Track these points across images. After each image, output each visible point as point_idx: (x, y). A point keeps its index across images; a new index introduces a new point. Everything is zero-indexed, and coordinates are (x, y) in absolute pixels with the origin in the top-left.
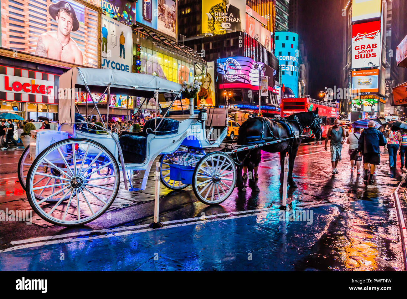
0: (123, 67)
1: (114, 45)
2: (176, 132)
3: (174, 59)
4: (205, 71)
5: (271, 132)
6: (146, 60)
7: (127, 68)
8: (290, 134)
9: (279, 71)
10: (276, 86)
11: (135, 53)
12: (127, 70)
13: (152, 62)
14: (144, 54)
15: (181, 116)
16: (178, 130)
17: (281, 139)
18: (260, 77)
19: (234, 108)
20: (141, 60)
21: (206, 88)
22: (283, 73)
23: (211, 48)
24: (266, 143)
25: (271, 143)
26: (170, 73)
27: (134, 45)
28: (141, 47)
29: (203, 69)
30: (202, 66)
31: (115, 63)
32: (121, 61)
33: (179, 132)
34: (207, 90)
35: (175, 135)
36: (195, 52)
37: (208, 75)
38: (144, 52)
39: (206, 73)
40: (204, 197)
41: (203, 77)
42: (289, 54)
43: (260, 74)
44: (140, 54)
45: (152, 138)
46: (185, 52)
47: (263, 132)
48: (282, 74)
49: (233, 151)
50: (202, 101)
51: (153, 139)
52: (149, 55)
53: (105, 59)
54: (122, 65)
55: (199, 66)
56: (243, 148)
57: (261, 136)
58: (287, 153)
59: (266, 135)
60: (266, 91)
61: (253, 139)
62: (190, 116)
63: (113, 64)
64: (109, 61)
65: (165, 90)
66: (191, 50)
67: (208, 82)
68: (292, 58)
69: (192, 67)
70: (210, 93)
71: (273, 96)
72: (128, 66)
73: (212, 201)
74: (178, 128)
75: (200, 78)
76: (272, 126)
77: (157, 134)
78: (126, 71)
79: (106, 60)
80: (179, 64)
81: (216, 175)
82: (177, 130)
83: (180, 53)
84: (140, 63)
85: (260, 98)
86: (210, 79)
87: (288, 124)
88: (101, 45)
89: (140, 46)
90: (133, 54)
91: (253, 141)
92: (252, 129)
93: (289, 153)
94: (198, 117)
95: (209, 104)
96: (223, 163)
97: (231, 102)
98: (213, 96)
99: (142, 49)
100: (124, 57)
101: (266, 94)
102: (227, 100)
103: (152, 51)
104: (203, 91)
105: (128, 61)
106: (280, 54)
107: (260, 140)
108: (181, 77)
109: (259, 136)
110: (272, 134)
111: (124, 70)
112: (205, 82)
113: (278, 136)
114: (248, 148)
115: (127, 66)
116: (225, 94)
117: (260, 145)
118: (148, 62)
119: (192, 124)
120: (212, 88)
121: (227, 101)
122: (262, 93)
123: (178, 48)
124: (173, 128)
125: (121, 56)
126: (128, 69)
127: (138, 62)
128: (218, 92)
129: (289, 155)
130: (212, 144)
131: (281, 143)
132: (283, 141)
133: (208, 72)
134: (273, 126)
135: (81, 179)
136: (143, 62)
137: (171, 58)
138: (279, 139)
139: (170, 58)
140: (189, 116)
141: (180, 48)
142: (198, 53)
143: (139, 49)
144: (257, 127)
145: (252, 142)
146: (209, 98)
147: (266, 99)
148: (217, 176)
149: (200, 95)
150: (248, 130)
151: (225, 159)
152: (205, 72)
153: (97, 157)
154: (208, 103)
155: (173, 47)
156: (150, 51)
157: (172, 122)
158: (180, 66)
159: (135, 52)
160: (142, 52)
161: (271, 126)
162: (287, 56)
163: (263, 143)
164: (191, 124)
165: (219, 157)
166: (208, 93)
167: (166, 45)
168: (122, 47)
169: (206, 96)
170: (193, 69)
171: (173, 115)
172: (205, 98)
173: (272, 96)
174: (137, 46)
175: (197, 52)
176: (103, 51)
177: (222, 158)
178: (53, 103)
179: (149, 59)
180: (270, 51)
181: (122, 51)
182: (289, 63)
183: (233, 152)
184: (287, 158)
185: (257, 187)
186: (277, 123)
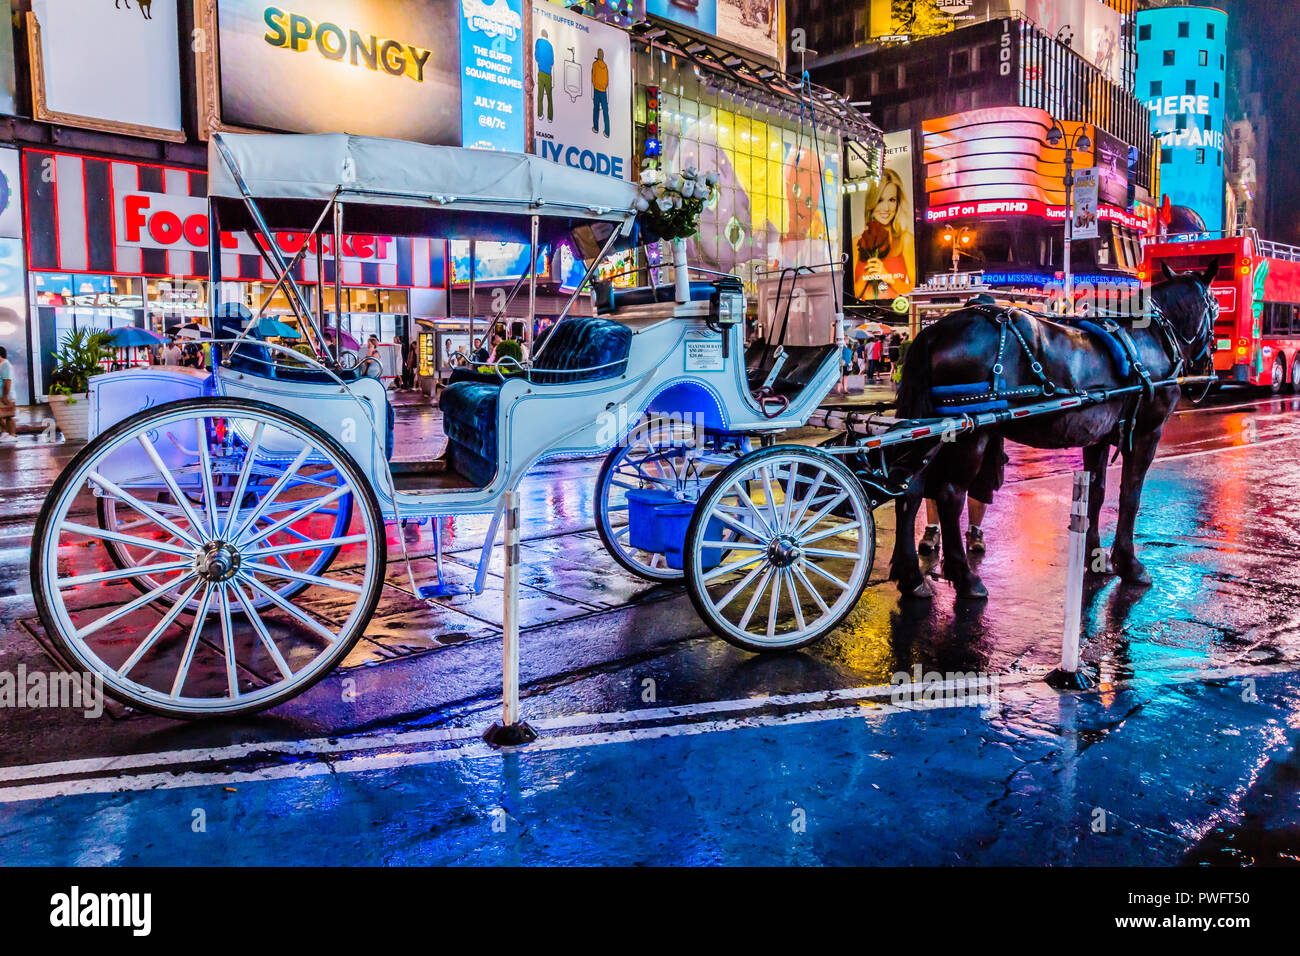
0: (603, 162)
1: (574, 95)
2: (619, 370)
3: (772, 129)
4: (879, 164)
5: (1038, 368)
6: (678, 138)
7: (617, 164)
8: (1127, 373)
9: (1150, 152)
10: (1135, 202)
11: (641, 116)
12: (617, 173)
13: (697, 141)
14: (672, 117)
15: (651, 310)
16: (626, 362)
17: (1079, 395)
18: (1069, 171)
19: (973, 282)
20: (660, 138)
21: (885, 222)
22: (1166, 156)
23: (901, 84)
24: (1012, 412)
25: (1033, 409)
26: (759, 173)
27: (637, 89)
28: (659, 96)
29: (871, 157)
30: (866, 146)
31: (577, 152)
32: (598, 144)
33: (632, 372)
34: (889, 229)
35: (617, 380)
36: (842, 101)
37: (889, 176)
38: (671, 110)
39: (883, 169)
40: (736, 623)
41: (873, 184)
42: (1191, 88)
43: (1069, 161)
44: (657, 119)
45: (521, 395)
46: (805, 102)
47: (1000, 368)
48: (1162, 162)
49: (863, 441)
50: (870, 265)
51: (524, 398)
52: (689, 120)
53: (547, 140)
54: (601, 156)
55: (859, 148)
56: (908, 432)
57: (992, 385)
58: (1113, 449)
59: (1014, 381)
60: (1092, 220)
61: (957, 395)
62: (676, 307)
63: (573, 155)
64: (560, 147)
65: (567, 207)
66: (829, 96)
67: (891, 200)
68: (1200, 104)
69: (833, 151)
70: (898, 238)
71: (1126, 239)
72: (620, 161)
73: (771, 638)
74: (625, 354)
75: (864, 186)
76: (1039, 340)
77: (538, 379)
78: (613, 175)
79: (551, 144)
80: (788, 146)
81: (784, 537)
82: (624, 365)
83: (788, 107)
84: (658, 147)
85: (1067, 245)
86: (898, 189)
87: (1115, 334)
88: (531, 98)
89: (657, 93)
90: (635, 119)
91: (958, 403)
92: (952, 355)
93: (1124, 450)
94: (707, 313)
95: (896, 276)
96: (814, 490)
97: (966, 264)
98: (907, 247)
99: (666, 102)
100: (607, 132)
101: (1091, 232)
102: (956, 257)
103: (695, 105)
104: (874, 231)
105: (619, 143)
106: (1156, 89)
107: (986, 400)
108: (796, 188)
109: (985, 385)
110: (1043, 376)
111: (606, 173)
112: (880, 201)
113: (1066, 380)
114: (928, 432)
115: (615, 159)
116: (948, 238)
117: (983, 419)
118: (684, 143)
119: (686, 337)
120: (906, 222)
121: (955, 264)
122: (1074, 229)
123: (784, 90)
124: (608, 353)
125: (596, 127)
126: (620, 169)
127: (652, 145)
128: (925, 233)
129: (1120, 457)
130: (775, 415)
131: (1078, 409)
132: (1086, 405)
133: (886, 166)
134: (1046, 342)
135: (232, 550)
136: (668, 144)
137: (759, 126)
138: (1074, 395)
139: (757, 125)
140: (672, 309)
141: (790, 89)
142: (853, 104)
143: (653, 101)
144: (974, 348)
145: (955, 409)
146: (894, 253)
147: (1100, 253)
148: (787, 543)
149: (863, 245)
150: (936, 361)
151: (822, 475)
152: (877, 165)
153: (293, 468)
154: (890, 271)
155: (765, 89)
156: (690, 107)
157: (602, 332)
158: (793, 151)
159: (640, 112)
160: (665, 114)
161: (1036, 345)
162: (1184, 98)
163: (998, 411)
164: (682, 339)
165: (795, 468)
166: (891, 238)
167: (743, 83)
168: (600, 99)
169: (883, 248)
170: (836, 157)
171: (630, 307)
172: (882, 256)
173: (1122, 240)
174: (649, 95)
175: (850, 101)
176: (540, 114)
177: (808, 470)
178: (394, 283)
179: (687, 134)
180: (1118, 81)
181: (601, 112)
182: (1190, 122)
183: (863, 446)
184: (1114, 470)
185: (977, 580)
186: (1070, 330)
